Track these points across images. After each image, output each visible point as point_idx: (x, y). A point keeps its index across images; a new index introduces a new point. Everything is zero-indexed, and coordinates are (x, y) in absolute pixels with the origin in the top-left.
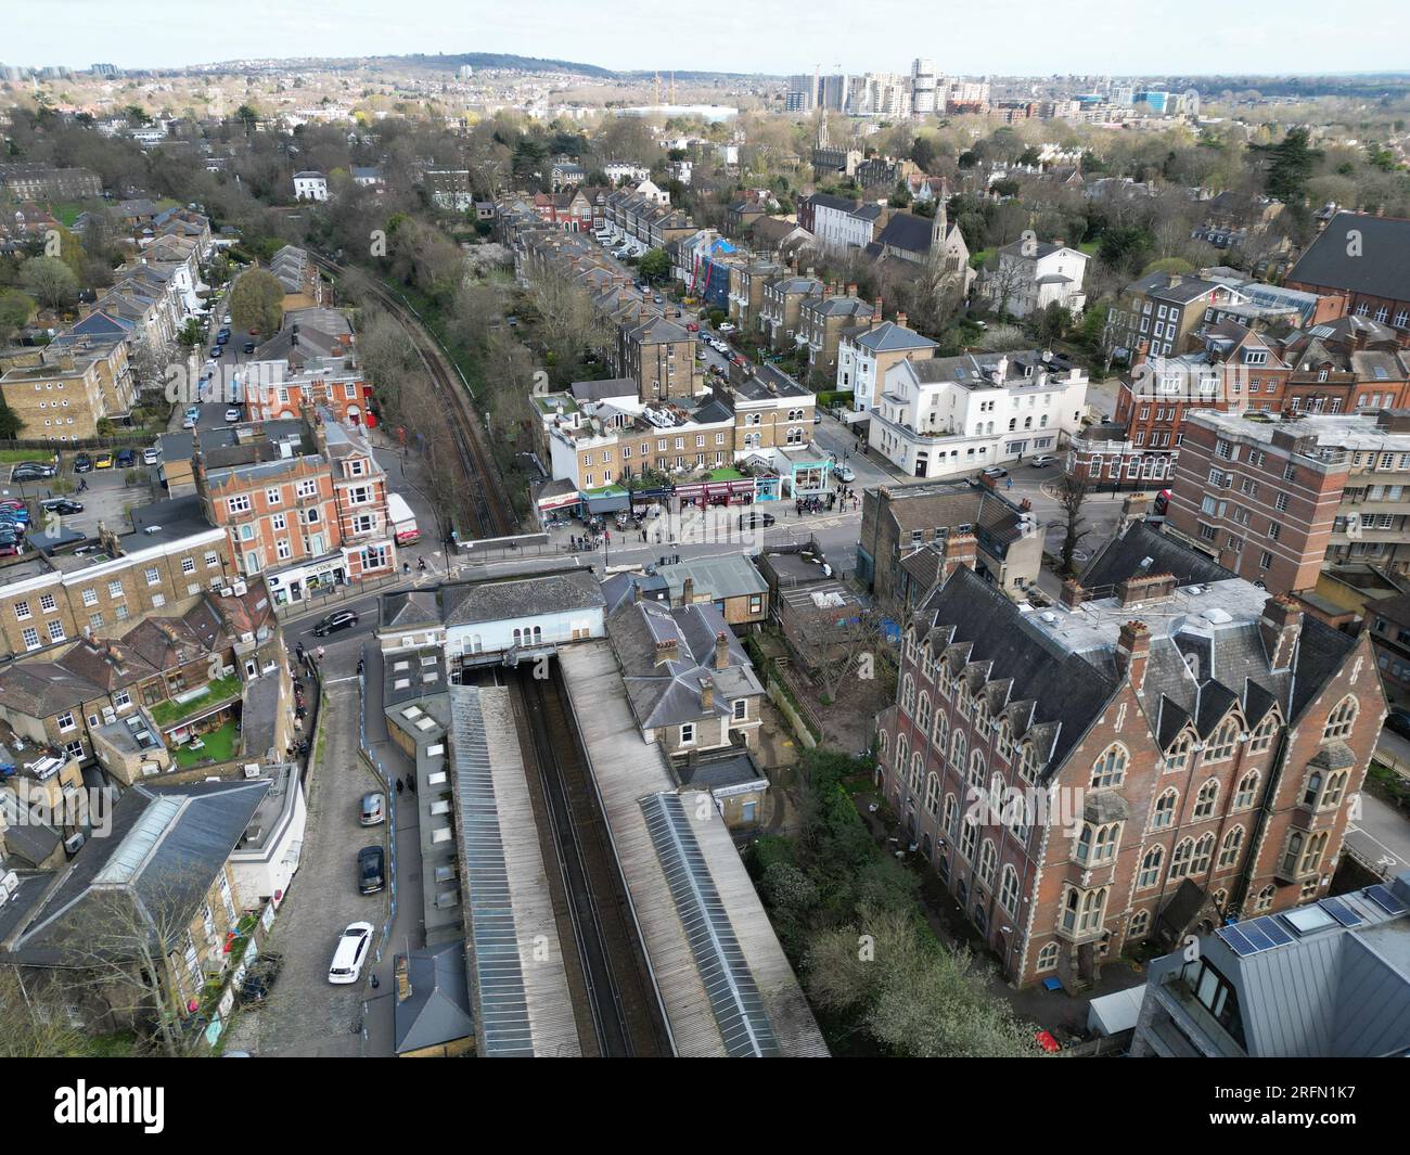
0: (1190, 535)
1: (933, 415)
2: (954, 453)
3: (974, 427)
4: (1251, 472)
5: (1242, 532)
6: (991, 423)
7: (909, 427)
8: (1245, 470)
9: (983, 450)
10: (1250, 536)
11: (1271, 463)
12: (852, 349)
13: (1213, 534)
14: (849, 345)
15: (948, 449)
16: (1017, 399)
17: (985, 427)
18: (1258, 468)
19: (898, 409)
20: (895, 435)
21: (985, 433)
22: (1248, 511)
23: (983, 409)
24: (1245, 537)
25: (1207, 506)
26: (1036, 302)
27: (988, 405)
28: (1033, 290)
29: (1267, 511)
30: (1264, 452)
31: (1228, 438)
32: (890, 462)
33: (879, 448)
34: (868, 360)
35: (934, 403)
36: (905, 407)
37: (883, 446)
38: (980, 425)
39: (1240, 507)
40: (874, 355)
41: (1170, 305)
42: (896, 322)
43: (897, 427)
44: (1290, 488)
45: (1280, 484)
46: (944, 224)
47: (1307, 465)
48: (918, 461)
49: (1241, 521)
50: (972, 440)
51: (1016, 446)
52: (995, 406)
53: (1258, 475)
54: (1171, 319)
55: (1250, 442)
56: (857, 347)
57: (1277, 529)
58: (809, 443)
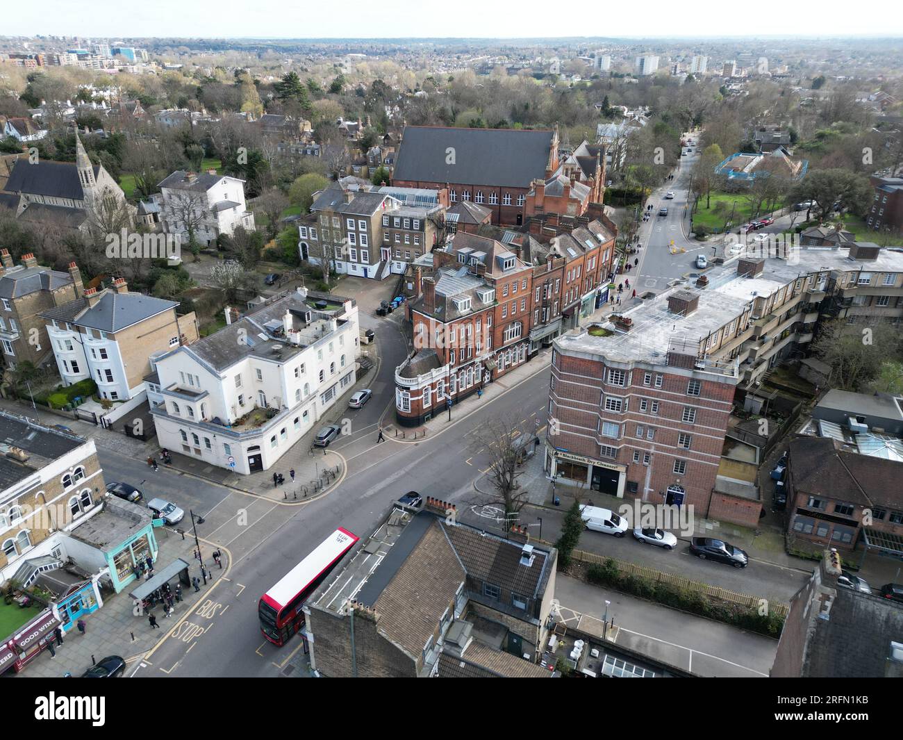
0: (589, 457)
1: (240, 397)
2: (283, 431)
3: (294, 396)
4: (649, 393)
5: (648, 446)
6: (306, 385)
7: (217, 420)
8: (642, 392)
9: (305, 414)
10: (657, 448)
11: (669, 381)
12: (70, 334)
13: (615, 453)
14: (63, 328)
15: (276, 431)
16: (320, 352)
17: (303, 391)
18: (657, 388)
19: (196, 406)
20: (202, 435)
21: (303, 397)
22: (651, 427)
23: (296, 375)
24: (652, 451)
25: (609, 431)
26: (217, 230)
27: (300, 369)
28: (210, 219)
29: (676, 425)
30: (660, 374)
31: (622, 367)
32: (206, 464)
33: (181, 450)
34: (104, 343)
35: (239, 384)
36: (205, 400)
37: (187, 448)
38: (298, 391)
39: (641, 425)
40: (111, 337)
41: (357, 218)
42: (116, 290)
43: (203, 424)
44: (698, 402)
45: (686, 400)
46: (89, 167)
47: (715, 380)
48: (250, 457)
49: (644, 437)
50: (296, 408)
51: (328, 394)
52: (307, 367)
53: (658, 395)
54: (361, 229)
55: (643, 367)
56: (79, 329)
57: (686, 439)
58: (103, 499)
